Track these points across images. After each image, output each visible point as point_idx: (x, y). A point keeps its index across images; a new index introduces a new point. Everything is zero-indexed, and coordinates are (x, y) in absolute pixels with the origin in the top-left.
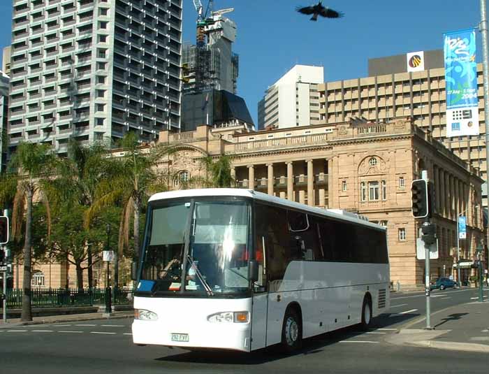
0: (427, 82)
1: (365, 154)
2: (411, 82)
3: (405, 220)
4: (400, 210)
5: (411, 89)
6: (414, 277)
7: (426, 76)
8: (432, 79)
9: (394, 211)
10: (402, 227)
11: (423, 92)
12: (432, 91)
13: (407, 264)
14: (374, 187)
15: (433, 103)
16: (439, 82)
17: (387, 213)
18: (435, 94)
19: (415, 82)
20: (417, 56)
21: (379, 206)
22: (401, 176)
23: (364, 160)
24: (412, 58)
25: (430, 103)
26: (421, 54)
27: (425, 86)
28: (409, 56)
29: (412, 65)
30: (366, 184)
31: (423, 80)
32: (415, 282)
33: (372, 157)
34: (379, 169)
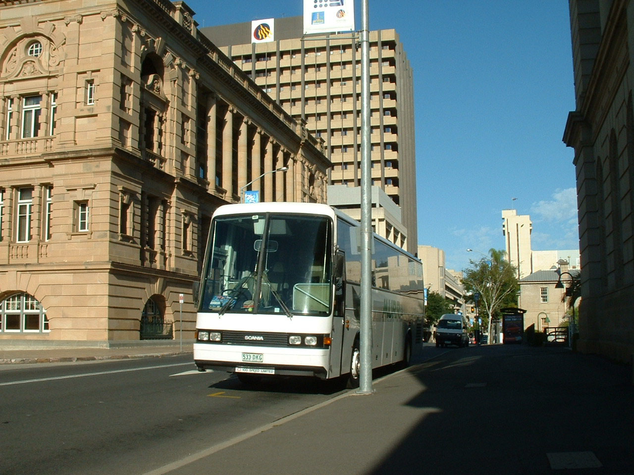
0: (275, 57)
1: (18, 32)
2: (253, 57)
3: (90, 180)
4: (79, 156)
5: (254, 66)
6: (104, 323)
7: (274, 50)
8: (282, 54)
9: (64, 158)
10: (80, 198)
11: (270, 71)
12: (282, 70)
13: (89, 290)
14: (33, 107)
15: (282, 85)
16: (291, 58)
17: (49, 163)
18: (286, 73)
19: (260, 57)
20: (265, 26)
21: (39, 149)
22: (88, 76)
23: (14, 44)
24: (258, 28)
25: (278, 86)
26: (271, 22)
27: (272, 63)
28: (255, 24)
29: (257, 37)
30: (16, 100)
31: (270, 55)
32: (105, 335)
33: (32, 39)
34: (44, 64)
